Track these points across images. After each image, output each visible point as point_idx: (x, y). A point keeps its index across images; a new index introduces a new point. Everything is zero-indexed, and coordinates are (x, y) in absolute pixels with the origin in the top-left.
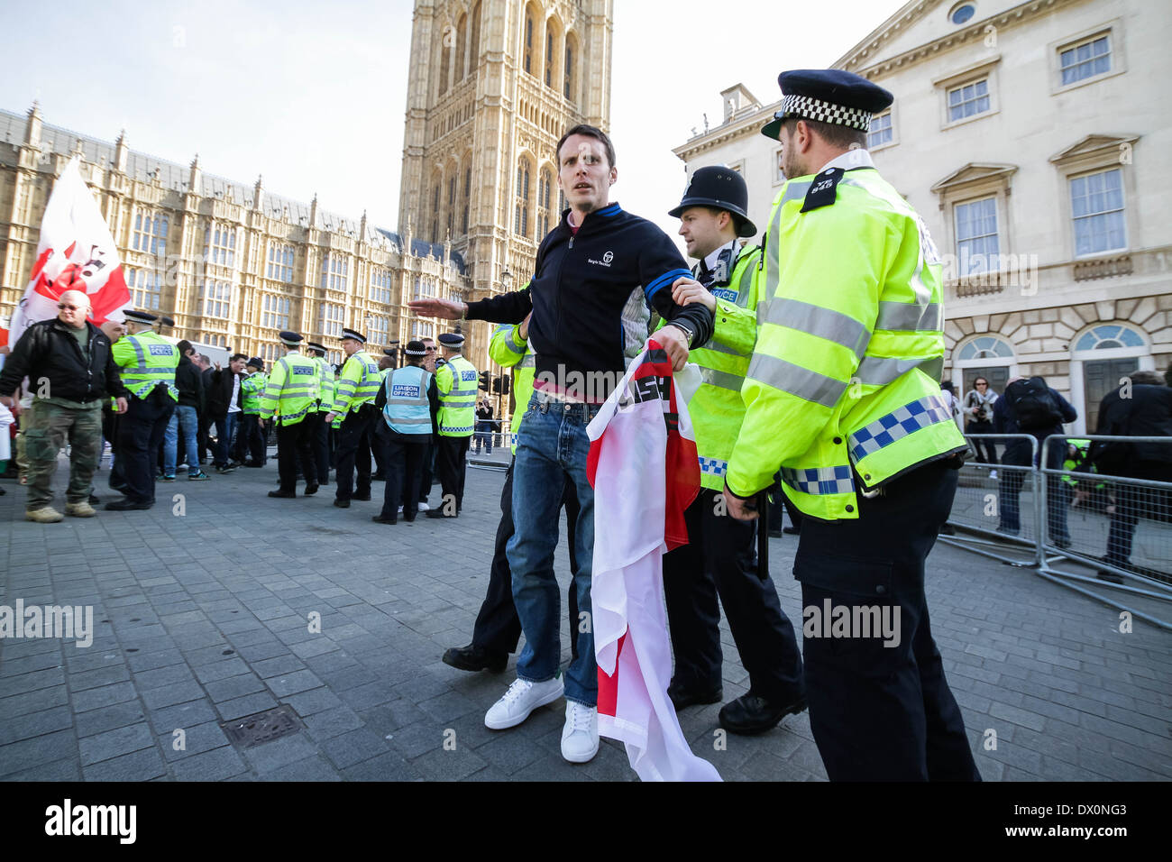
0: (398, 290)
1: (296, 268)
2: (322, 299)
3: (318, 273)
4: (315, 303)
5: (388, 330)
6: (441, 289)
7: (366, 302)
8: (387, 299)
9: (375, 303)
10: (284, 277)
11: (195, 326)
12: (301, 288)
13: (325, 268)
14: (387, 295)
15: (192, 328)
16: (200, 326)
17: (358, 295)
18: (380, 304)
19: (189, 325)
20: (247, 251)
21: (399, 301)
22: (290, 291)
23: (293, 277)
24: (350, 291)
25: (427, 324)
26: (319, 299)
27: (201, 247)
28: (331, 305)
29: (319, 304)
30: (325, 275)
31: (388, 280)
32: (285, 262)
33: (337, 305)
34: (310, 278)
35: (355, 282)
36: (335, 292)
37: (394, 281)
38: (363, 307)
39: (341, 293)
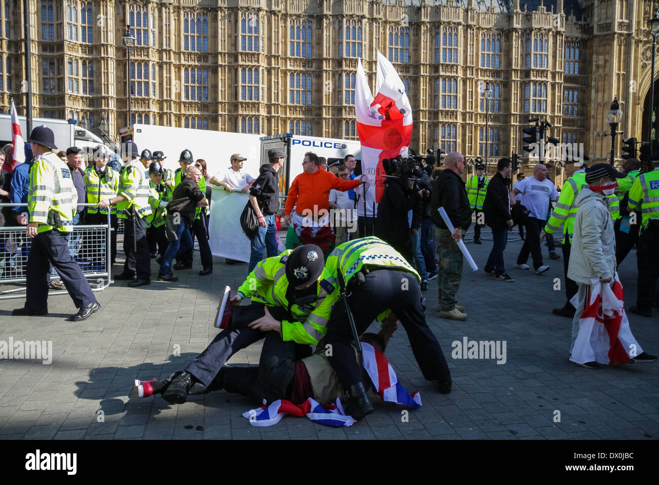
0: (508, 52)
1: (411, 48)
2: (437, 74)
3: (431, 49)
4: (430, 80)
5: (500, 96)
6: (555, 43)
7: (477, 70)
8: (497, 63)
9: (486, 70)
10: (402, 59)
11: (338, 114)
12: (417, 66)
13: (438, 43)
14: (497, 60)
15: (336, 117)
16: (341, 114)
17: (468, 65)
18: (490, 71)
19: (333, 115)
20: (371, 41)
21: (509, 64)
22: (408, 72)
23: (409, 57)
24: (461, 62)
25: (540, 84)
26: (433, 74)
27: (337, 45)
28: (444, 79)
29: (434, 79)
30: (437, 50)
31: (497, 43)
32: (402, 44)
33: (450, 78)
34: (425, 56)
35: (465, 51)
36: (447, 65)
37: (503, 44)
38: (474, 76)
39: (452, 66)
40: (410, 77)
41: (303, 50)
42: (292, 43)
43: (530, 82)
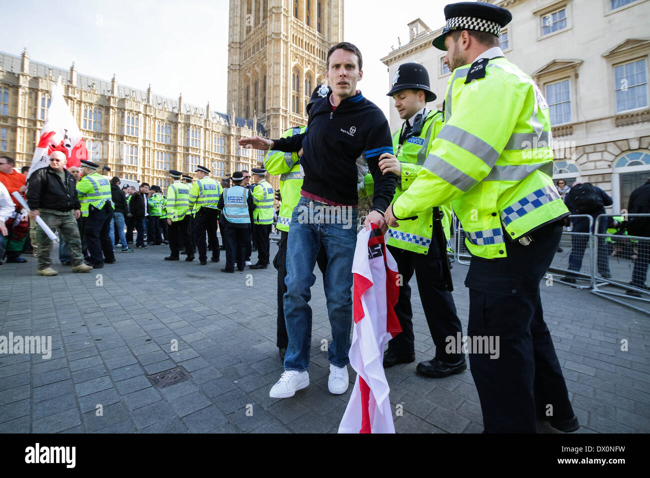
0: (229, 146)
1: (172, 136)
2: (188, 153)
3: (184, 138)
4: (184, 155)
5: (224, 169)
7: (212, 153)
8: (223, 151)
9: (217, 154)
10: (166, 141)
11: (120, 170)
12: (175, 147)
13: (188, 135)
14: (223, 149)
15: (118, 171)
16: (122, 170)
17: (207, 150)
18: (219, 154)
19: (116, 170)
20: (145, 128)
21: (229, 152)
22: (170, 149)
23: (171, 141)
24: (202, 148)
25: (245, 165)
26: (186, 152)
27: (120, 126)
28: (192, 156)
29: (186, 155)
30: (188, 139)
31: (223, 141)
32: (166, 132)
33: (196, 156)
34: (180, 141)
35: (205, 142)
36: (194, 148)
37: (226, 141)
38: (210, 156)
39: (197, 149)
40: (171, 152)
41: (94, 126)
42: (85, 120)
43: (240, 163)
